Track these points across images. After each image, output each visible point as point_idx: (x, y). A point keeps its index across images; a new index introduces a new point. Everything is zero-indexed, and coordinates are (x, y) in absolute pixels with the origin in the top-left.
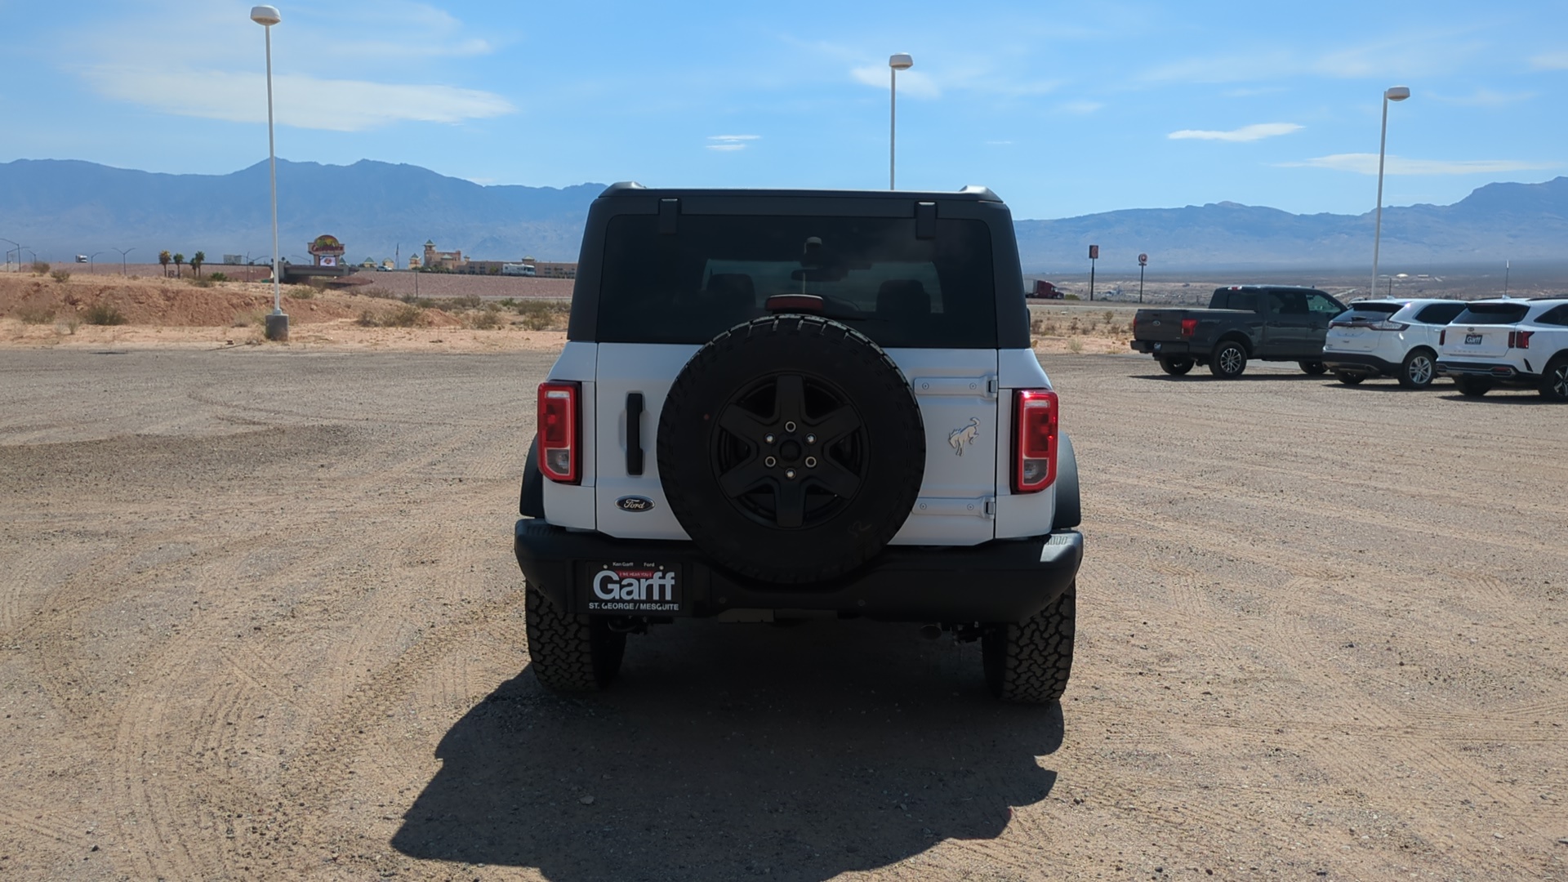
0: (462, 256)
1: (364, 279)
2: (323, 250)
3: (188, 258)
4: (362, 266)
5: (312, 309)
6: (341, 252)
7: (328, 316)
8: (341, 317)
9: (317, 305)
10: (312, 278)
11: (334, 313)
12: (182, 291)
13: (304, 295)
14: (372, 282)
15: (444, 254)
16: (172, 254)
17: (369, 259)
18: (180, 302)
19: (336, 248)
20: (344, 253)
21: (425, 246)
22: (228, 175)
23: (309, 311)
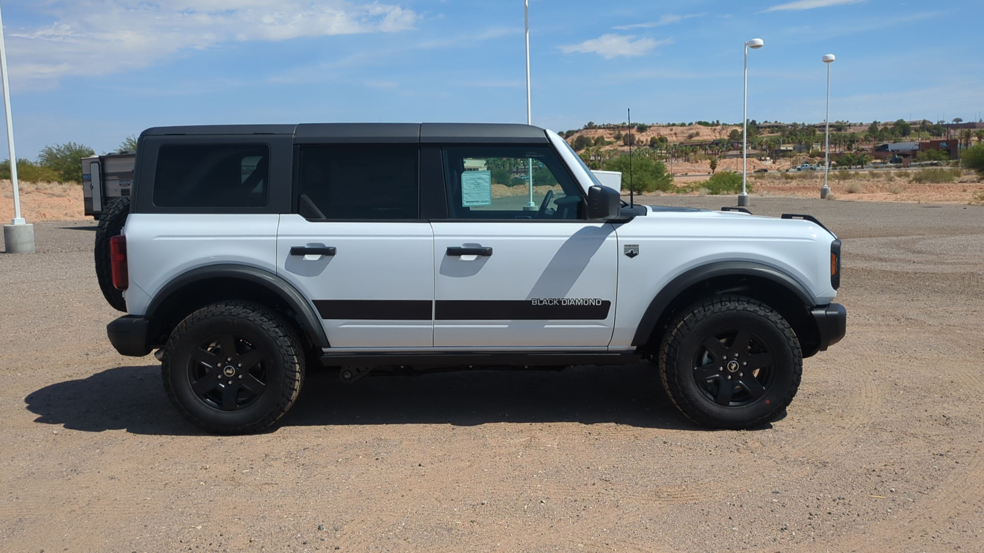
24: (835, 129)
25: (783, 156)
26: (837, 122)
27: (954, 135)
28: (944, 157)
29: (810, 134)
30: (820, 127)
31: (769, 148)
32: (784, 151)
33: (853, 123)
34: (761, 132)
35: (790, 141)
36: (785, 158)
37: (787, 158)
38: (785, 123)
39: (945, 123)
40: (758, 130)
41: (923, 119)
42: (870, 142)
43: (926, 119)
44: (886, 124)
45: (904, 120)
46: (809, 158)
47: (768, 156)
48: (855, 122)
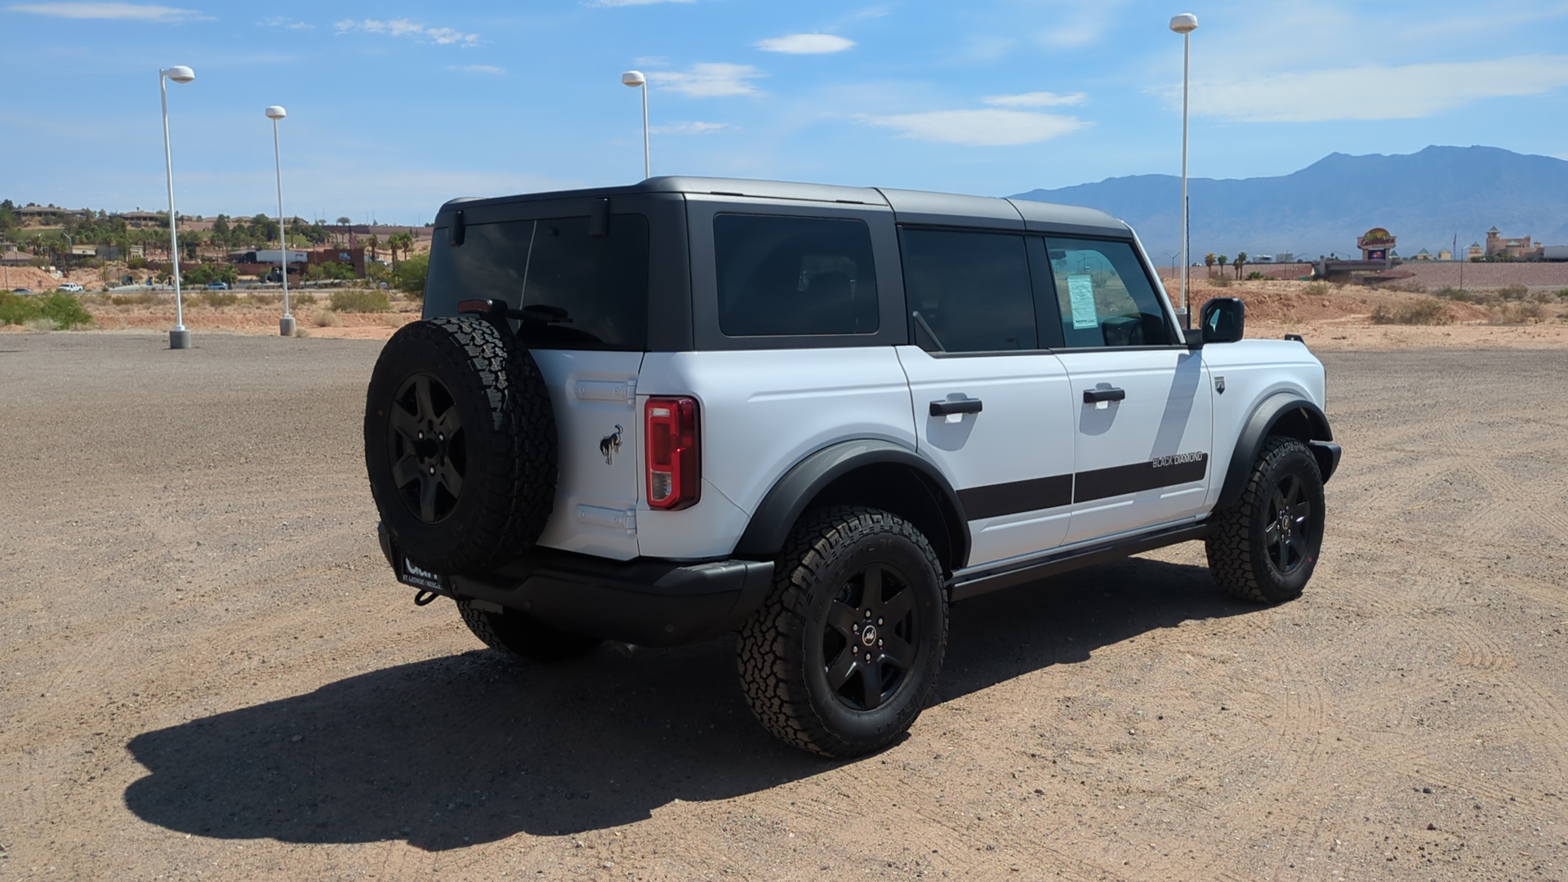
0: (1532, 241)
1: (1406, 272)
2: (1373, 244)
3: (1231, 259)
4: (1415, 258)
5: (1324, 306)
6: (1392, 245)
7: (1340, 312)
8: (1354, 313)
9: (1330, 301)
10: (1353, 273)
11: (1346, 309)
12: (1200, 291)
13: (1318, 291)
14: (1414, 275)
15: (1510, 241)
16: (1217, 256)
17: (1424, 250)
18: (1198, 301)
19: (1387, 241)
20: (1395, 246)
21: (1488, 233)
22: (1282, 177)
23: (1322, 307)
24: (158, 223)
25: (81, 266)
26: (160, 212)
27: (343, 243)
28: (349, 274)
29: (116, 229)
30: (132, 218)
31: (53, 249)
32: (79, 256)
33: (187, 215)
34: (25, 221)
35: (85, 240)
36: (86, 269)
37: (89, 269)
38: (68, 209)
39: (326, 224)
40: (20, 219)
41: (293, 216)
42: (219, 247)
43: (298, 216)
44: (239, 220)
45: (266, 215)
46: (129, 270)
47: (52, 265)
48: (190, 215)
